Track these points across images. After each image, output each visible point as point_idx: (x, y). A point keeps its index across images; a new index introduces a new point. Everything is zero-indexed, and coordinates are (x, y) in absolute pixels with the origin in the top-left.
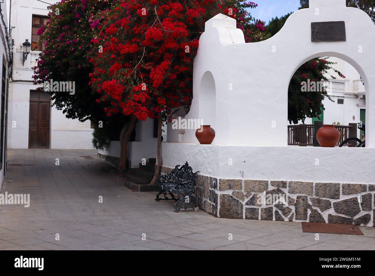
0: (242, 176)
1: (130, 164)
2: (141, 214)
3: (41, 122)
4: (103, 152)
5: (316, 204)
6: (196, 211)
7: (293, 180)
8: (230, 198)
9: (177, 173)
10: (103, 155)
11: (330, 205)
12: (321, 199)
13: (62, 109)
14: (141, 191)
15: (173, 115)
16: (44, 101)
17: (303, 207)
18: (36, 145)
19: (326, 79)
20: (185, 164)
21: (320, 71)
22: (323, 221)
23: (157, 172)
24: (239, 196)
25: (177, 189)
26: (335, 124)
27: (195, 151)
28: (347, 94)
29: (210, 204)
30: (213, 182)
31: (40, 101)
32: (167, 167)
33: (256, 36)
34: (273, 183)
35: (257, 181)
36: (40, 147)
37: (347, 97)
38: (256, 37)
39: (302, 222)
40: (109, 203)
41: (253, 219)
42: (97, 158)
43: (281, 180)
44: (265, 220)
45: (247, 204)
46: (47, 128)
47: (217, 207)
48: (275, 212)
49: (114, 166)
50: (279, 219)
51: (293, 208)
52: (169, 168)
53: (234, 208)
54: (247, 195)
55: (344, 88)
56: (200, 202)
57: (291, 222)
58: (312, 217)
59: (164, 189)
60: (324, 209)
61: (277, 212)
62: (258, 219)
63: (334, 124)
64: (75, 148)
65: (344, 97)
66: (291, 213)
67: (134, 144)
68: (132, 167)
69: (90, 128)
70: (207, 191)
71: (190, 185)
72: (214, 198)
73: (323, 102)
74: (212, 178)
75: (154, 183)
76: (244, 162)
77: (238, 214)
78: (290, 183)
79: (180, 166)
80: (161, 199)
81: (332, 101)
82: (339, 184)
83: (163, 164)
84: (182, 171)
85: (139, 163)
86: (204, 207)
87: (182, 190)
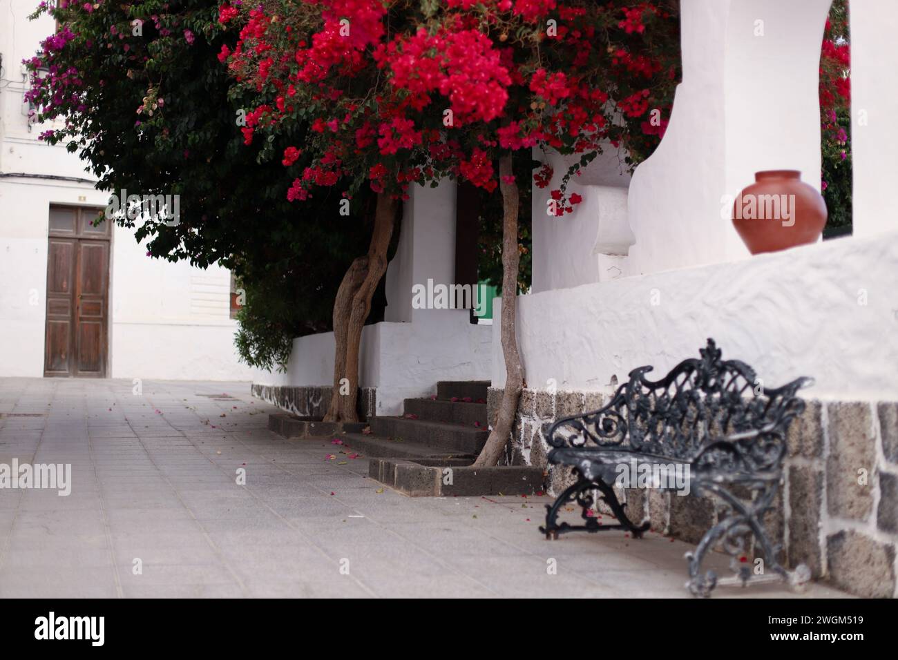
1: (370, 403)
3: (82, 298)
4: (270, 377)
6: (798, 589)
9: (645, 401)
10: (269, 389)
13: (133, 225)
14: (445, 495)
16: (93, 237)
18: (67, 368)
20: (701, 350)
23: (504, 413)
27: (741, 292)
29: (889, 550)
31: (81, 235)
32: (552, 389)
36: (80, 372)
42: (250, 400)
46: (101, 316)
49: (309, 416)
52: (569, 391)
56: (793, 539)
64: (184, 377)
67: (384, 329)
68: (378, 414)
69: (229, 317)
70: (853, 478)
71: (768, 448)
75: (488, 464)
79: (650, 369)
80: (565, 527)
83: (528, 383)
84: (679, 389)
85: (402, 399)
86: (829, 567)
87: (731, 478)
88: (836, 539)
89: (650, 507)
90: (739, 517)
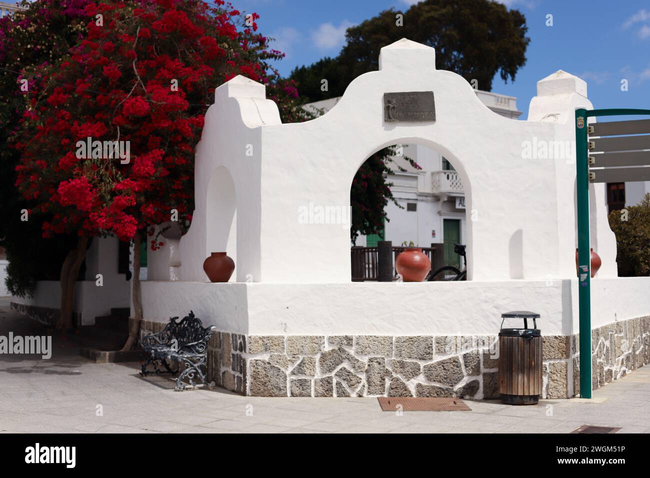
0: (285, 330)
1: (79, 319)
2: (125, 396)
4: (24, 300)
5: (399, 370)
6: (211, 388)
7: (363, 334)
8: (267, 366)
9: (175, 329)
10: (22, 306)
11: (419, 369)
12: (405, 361)
14: (110, 362)
15: (160, 236)
17: (379, 375)
19: (390, 172)
20: (189, 314)
21: (380, 159)
22: (410, 395)
23: (134, 329)
24: (281, 361)
25: (180, 354)
26: (406, 245)
27: (203, 295)
28: (421, 195)
29: (234, 376)
30: (239, 341)
32: (151, 320)
33: (285, 106)
34: (331, 340)
35: (307, 337)
37: (422, 201)
38: (285, 108)
39: (378, 398)
40: (66, 382)
41: (303, 396)
43: (344, 335)
44: (321, 396)
45: (293, 373)
47: (245, 380)
48: (337, 384)
49: (47, 324)
50: (342, 394)
51: (363, 377)
52: (157, 322)
53: (274, 380)
54: (293, 359)
55: (417, 186)
56: (215, 374)
57: (360, 398)
58: (392, 389)
59: (156, 356)
60: (410, 377)
61: (338, 383)
62: (310, 396)
63: (404, 246)
65: (417, 200)
66: (361, 385)
67: (85, 284)
68: (83, 324)
70: (227, 355)
71: (201, 347)
72: (241, 367)
73: (386, 209)
74: (236, 335)
75: (128, 349)
76: (288, 308)
77: (280, 390)
78: (359, 338)
79: (178, 318)
80: (148, 372)
81: (400, 207)
82: (432, 338)
83: (144, 317)
84: (184, 326)
85: (94, 317)
86: (223, 382)
87: (189, 356)
88: (224, 373)
89: (181, 365)
90: (193, 368)
